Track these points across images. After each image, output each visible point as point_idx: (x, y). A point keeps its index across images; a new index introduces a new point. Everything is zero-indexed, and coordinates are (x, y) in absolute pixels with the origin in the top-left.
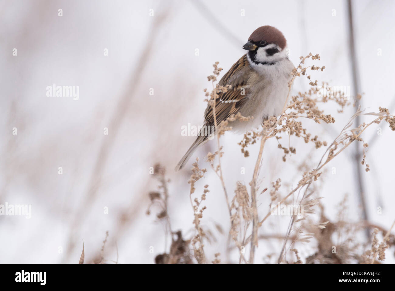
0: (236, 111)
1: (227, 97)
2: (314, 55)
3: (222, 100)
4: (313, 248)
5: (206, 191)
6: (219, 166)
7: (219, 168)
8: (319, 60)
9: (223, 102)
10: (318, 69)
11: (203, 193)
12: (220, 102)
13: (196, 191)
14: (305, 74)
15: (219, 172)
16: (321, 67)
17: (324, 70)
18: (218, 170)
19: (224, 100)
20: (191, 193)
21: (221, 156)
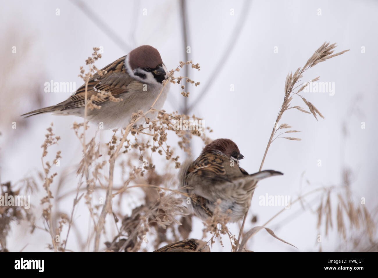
0: (103, 101)
1: (101, 88)
2: (195, 64)
3: (96, 88)
4: (140, 199)
5: (58, 157)
6: (83, 134)
7: (83, 136)
8: (199, 70)
9: (96, 90)
10: (193, 84)
11: (55, 158)
12: (93, 89)
13: (48, 155)
14: (180, 83)
15: (82, 139)
16: (196, 82)
17: (198, 85)
18: (81, 137)
19: (98, 89)
20: (44, 156)
21: (86, 129)
